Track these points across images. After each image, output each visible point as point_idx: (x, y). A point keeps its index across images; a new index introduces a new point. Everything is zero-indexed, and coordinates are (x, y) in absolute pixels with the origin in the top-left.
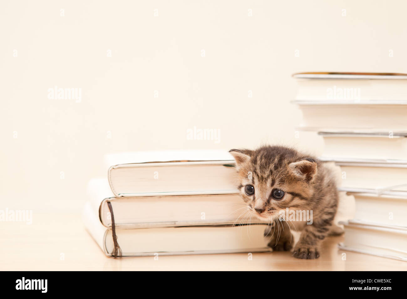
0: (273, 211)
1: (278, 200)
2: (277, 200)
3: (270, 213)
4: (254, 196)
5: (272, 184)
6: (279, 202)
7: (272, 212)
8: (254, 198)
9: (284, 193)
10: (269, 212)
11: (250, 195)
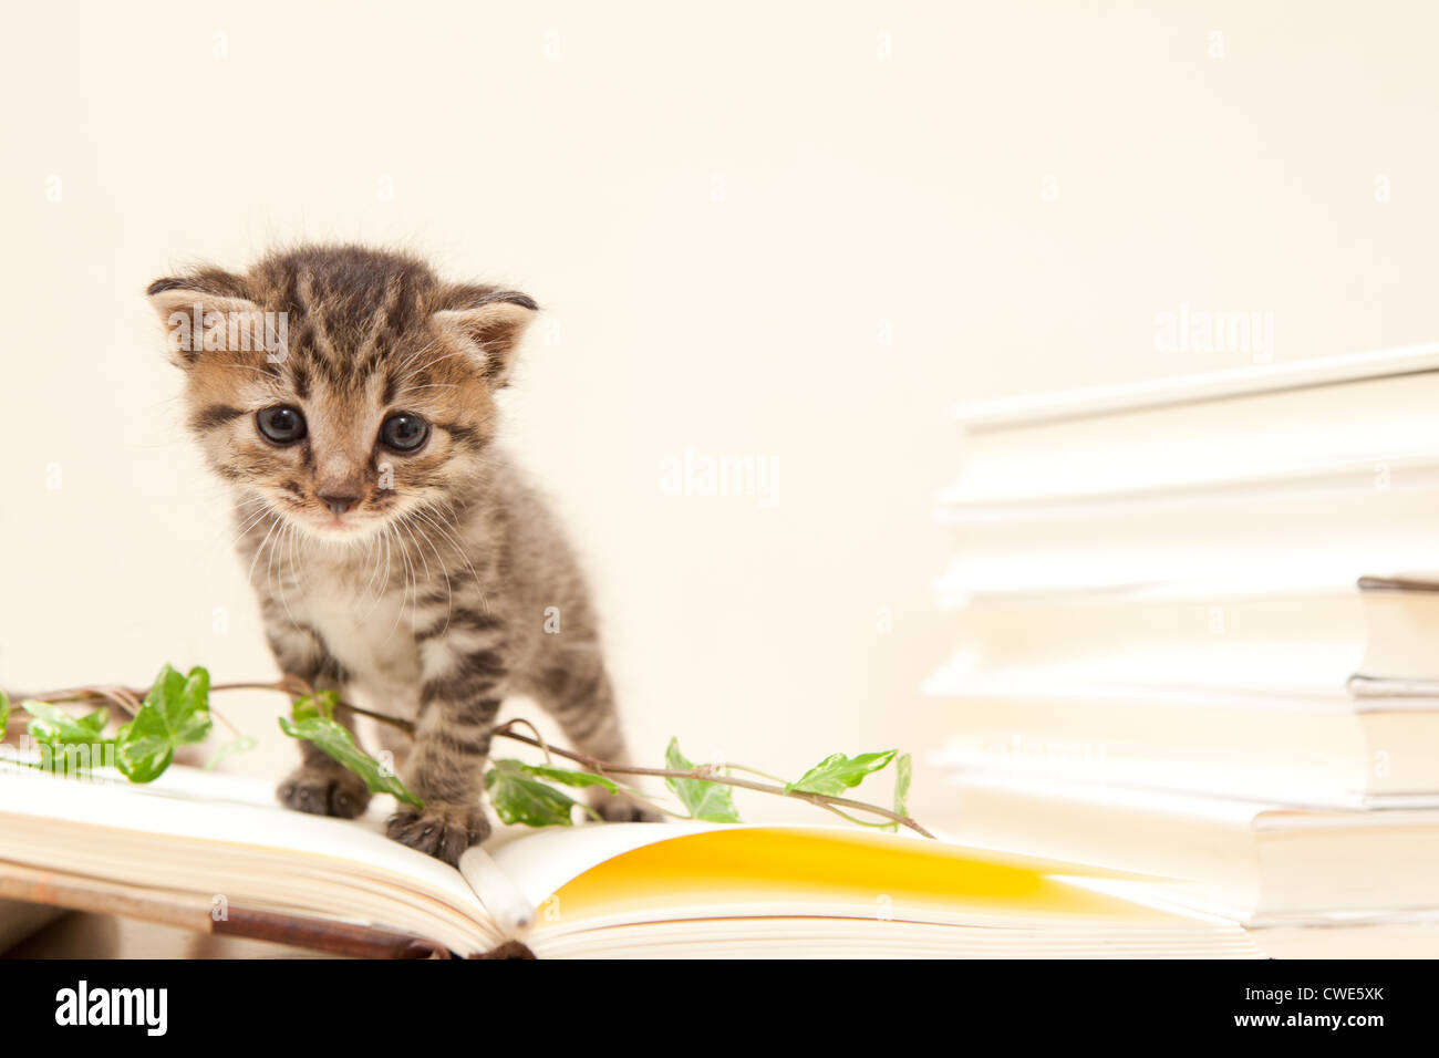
0: (391, 499)
1: (405, 456)
2: (401, 456)
3: (379, 508)
4: (309, 448)
5: (388, 396)
6: (409, 461)
7: (387, 505)
8: (308, 457)
9: (429, 426)
10: (374, 505)
11: (283, 443)
